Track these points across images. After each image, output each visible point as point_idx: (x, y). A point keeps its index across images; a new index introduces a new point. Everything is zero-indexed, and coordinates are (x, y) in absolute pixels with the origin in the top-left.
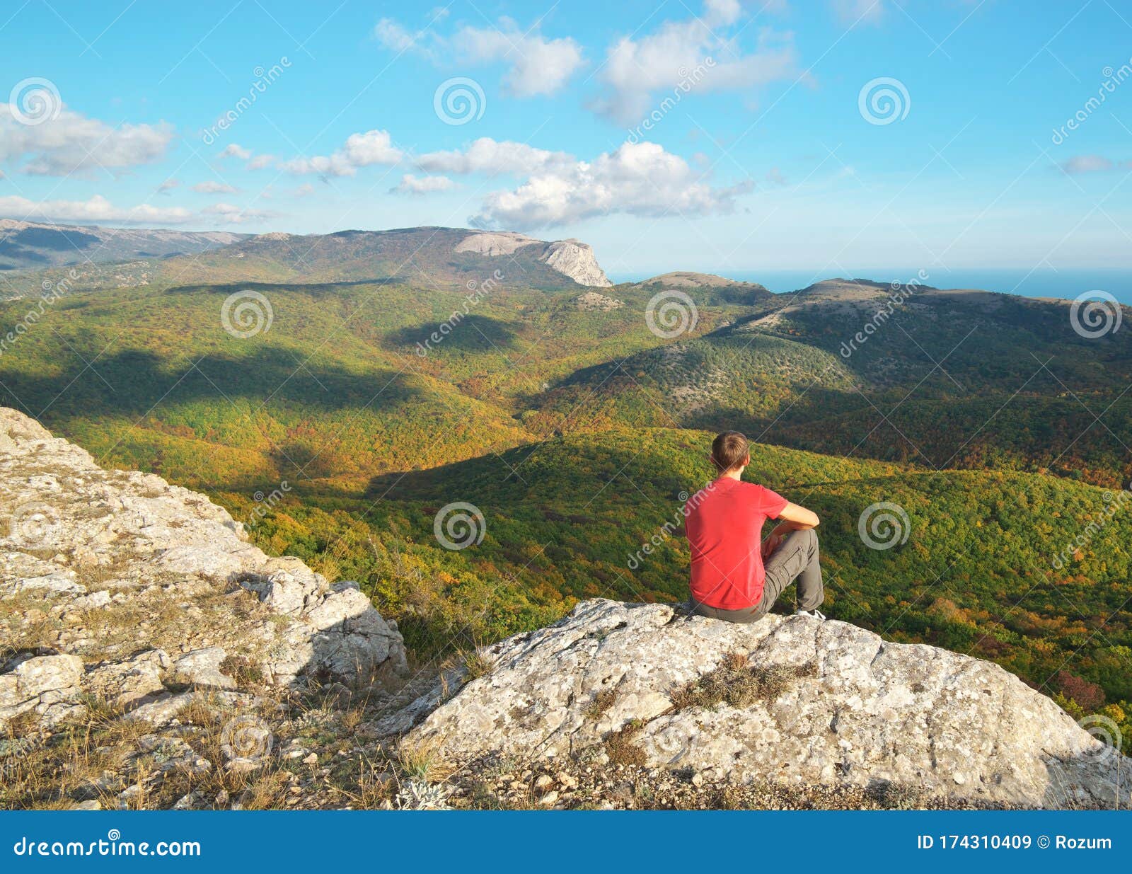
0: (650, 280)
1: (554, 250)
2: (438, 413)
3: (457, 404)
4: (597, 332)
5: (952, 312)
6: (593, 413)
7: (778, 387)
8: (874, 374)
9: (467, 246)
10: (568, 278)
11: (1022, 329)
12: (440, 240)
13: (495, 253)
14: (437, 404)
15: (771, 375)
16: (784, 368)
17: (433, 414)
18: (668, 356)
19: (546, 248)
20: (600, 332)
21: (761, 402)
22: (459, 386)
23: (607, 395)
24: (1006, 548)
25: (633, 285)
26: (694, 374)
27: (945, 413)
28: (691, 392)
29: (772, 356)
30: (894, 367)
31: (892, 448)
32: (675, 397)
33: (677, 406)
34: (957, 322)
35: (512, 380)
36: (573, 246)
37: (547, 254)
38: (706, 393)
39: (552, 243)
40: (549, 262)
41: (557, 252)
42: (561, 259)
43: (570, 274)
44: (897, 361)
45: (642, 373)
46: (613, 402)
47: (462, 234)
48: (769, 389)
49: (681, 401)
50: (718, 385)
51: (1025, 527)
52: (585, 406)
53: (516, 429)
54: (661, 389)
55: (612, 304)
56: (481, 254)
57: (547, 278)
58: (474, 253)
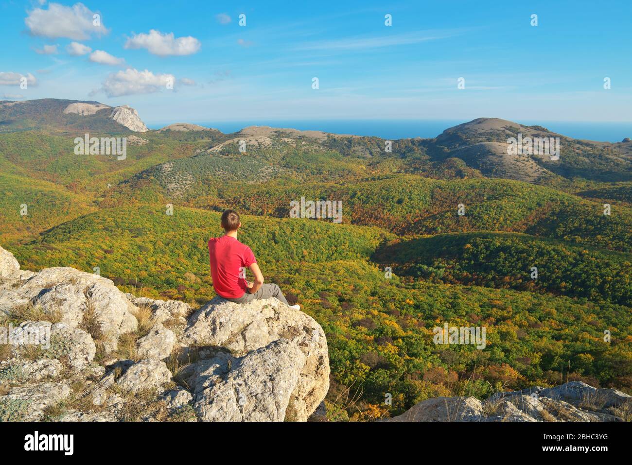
0: (165, 128)
1: (116, 112)
2: (53, 201)
3: (62, 196)
4: (135, 157)
5: (303, 143)
6: (130, 198)
7: (217, 182)
8: (262, 174)
9: (71, 109)
10: (125, 127)
11: (334, 151)
12: (55, 106)
13: (86, 114)
14: (52, 197)
15: (214, 176)
16: (220, 173)
17: (51, 202)
18: (164, 168)
19: (112, 111)
20: (137, 156)
21: (209, 190)
22: (67, 187)
23: (136, 189)
24: (274, 251)
25: (156, 131)
26: (176, 177)
27: (284, 192)
28: (176, 186)
29: (214, 167)
30: (272, 171)
31: (260, 210)
32: (168, 189)
33: (169, 193)
34: (305, 147)
35: (92, 183)
36: (126, 110)
37: (113, 114)
38: (183, 187)
39: (115, 108)
40: (114, 119)
41: (118, 113)
42: (120, 117)
43: (126, 125)
44: (273, 168)
45: (152, 178)
46: (139, 192)
47: (67, 103)
48: (213, 183)
49: (171, 191)
50: (188, 182)
51: (286, 242)
52: (126, 195)
53: (94, 207)
54: (161, 185)
55: (143, 141)
56: (78, 114)
57: (114, 128)
58: (74, 113)
